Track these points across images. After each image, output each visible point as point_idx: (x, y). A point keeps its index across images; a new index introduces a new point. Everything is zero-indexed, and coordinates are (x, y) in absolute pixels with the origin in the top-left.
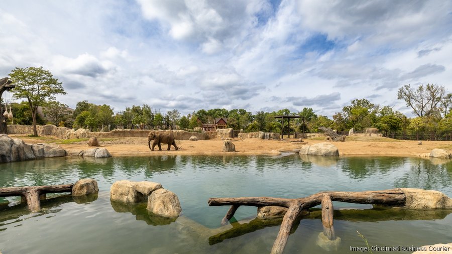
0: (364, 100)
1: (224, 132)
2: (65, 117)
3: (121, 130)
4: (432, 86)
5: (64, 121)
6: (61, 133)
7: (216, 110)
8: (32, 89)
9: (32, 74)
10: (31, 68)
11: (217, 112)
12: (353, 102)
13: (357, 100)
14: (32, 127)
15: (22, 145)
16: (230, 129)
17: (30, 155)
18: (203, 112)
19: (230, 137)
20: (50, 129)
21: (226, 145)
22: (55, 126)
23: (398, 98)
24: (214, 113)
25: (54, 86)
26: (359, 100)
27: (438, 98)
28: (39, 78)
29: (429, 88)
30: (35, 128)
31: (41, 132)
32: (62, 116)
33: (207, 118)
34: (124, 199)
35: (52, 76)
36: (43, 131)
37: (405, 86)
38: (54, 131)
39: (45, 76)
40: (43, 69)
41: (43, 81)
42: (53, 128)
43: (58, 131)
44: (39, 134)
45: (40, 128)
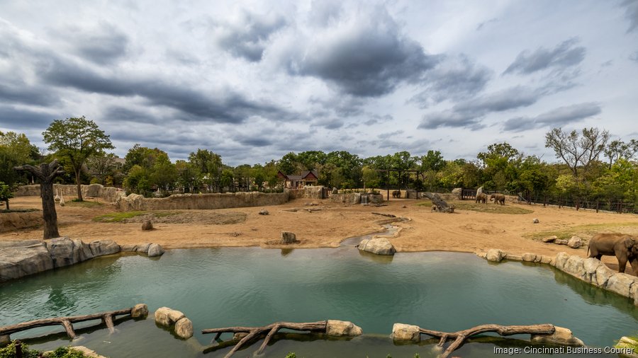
0: (504, 144)
1: (313, 191)
2: (114, 170)
3: (180, 195)
4: (591, 130)
5: (112, 176)
6: (109, 194)
7: (309, 153)
8: (75, 144)
9: (72, 127)
10: (72, 119)
11: (311, 155)
12: (490, 148)
13: (495, 145)
14: (75, 187)
15: (82, 246)
16: (320, 187)
17: (89, 255)
18: (291, 157)
19: (320, 198)
20: (97, 189)
21: (283, 236)
22: (102, 186)
23: (546, 146)
24: (307, 157)
25: (100, 139)
26: (498, 144)
27: (600, 146)
28: (81, 130)
29: (586, 133)
30: (79, 189)
31: (86, 194)
32: (109, 169)
33: (296, 166)
34: (163, 322)
35: (97, 127)
36: (88, 192)
37: (555, 130)
38: (101, 192)
39: (89, 128)
40: (86, 119)
41: (87, 134)
42: (100, 188)
43: (106, 192)
44: (85, 197)
45: (85, 188)
